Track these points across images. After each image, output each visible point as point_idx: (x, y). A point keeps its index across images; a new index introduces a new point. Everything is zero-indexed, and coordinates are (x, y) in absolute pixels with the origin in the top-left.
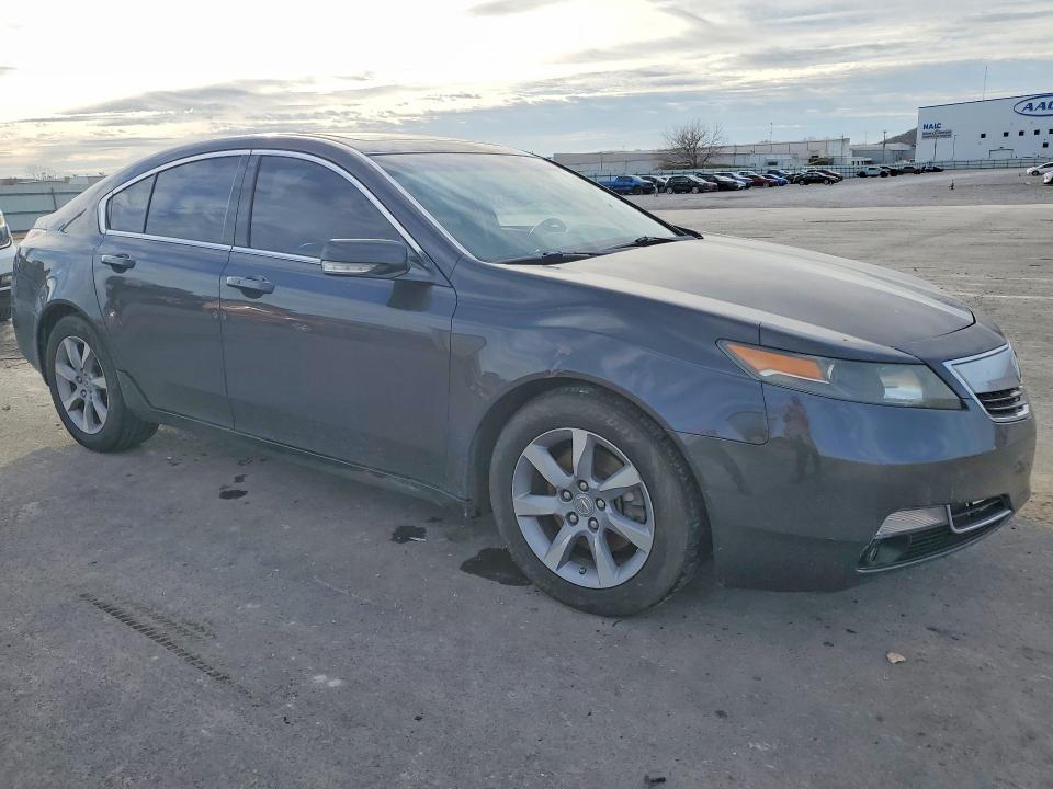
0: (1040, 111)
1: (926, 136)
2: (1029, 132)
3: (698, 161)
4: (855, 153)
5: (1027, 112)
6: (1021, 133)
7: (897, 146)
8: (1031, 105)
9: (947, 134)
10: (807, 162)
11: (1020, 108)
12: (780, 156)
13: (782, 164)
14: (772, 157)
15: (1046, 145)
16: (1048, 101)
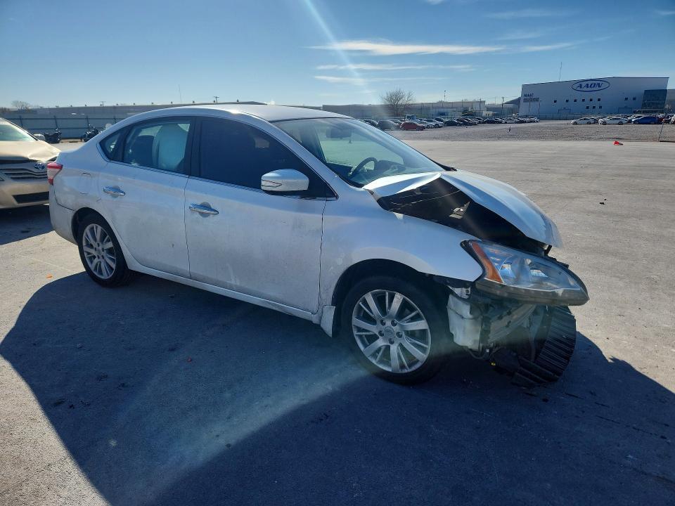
0: (585, 89)
1: (525, 101)
2: (579, 100)
3: (399, 111)
4: (488, 109)
5: (579, 89)
6: (575, 101)
7: (511, 106)
8: (581, 86)
9: (537, 100)
10: (461, 113)
11: (575, 87)
12: (445, 110)
13: (447, 115)
14: (442, 110)
15: (588, 108)
16: (590, 83)
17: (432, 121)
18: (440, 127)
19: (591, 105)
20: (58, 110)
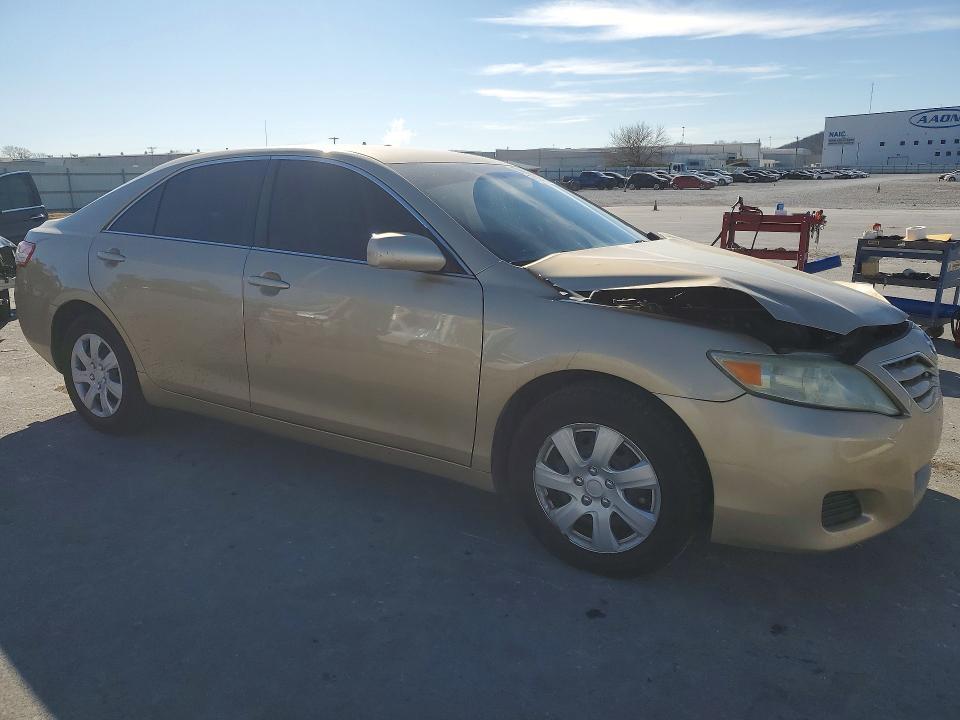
0: (933, 124)
1: (831, 142)
2: (923, 142)
5: (921, 123)
6: (916, 143)
8: (925, 119)
9: (850, 141)
11: (914, 121)
12: (700, 157)
13: (703, 164)
14: (693, 157)
15: (938, 154)
16: (940, 114)
17: (713, 174)
18: (727, 185)
19: (943, 149)
20: (75, 160)
